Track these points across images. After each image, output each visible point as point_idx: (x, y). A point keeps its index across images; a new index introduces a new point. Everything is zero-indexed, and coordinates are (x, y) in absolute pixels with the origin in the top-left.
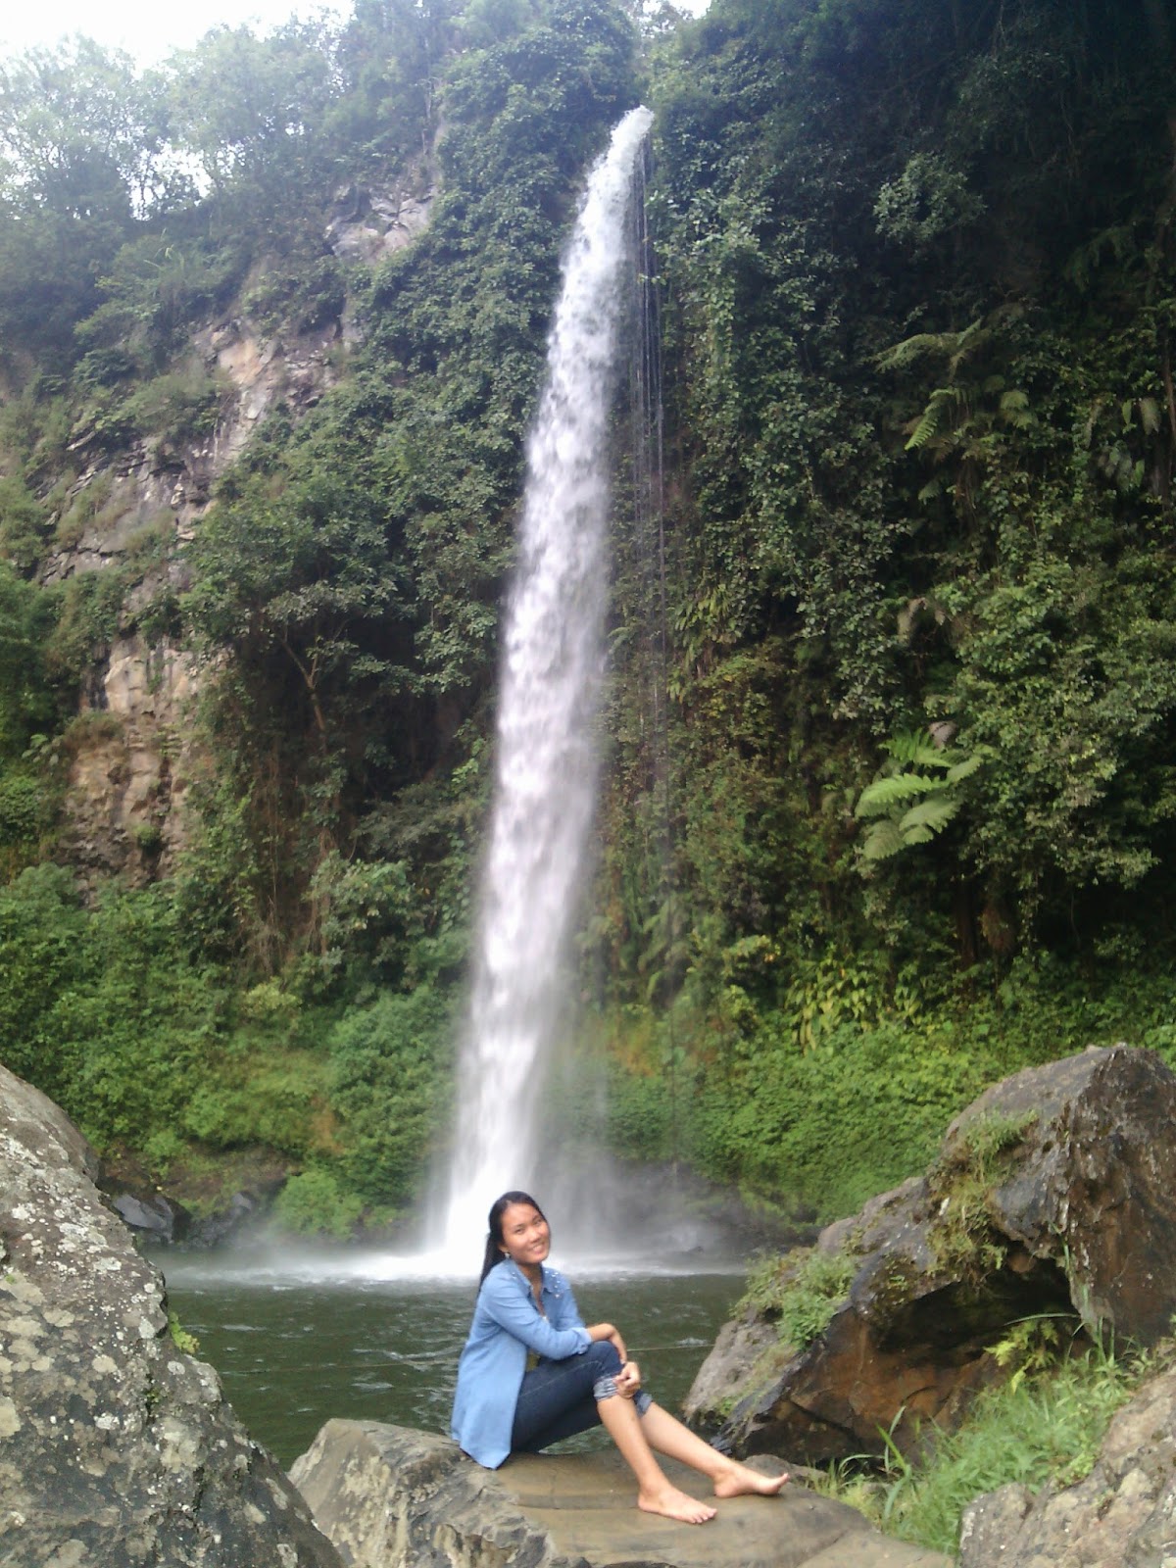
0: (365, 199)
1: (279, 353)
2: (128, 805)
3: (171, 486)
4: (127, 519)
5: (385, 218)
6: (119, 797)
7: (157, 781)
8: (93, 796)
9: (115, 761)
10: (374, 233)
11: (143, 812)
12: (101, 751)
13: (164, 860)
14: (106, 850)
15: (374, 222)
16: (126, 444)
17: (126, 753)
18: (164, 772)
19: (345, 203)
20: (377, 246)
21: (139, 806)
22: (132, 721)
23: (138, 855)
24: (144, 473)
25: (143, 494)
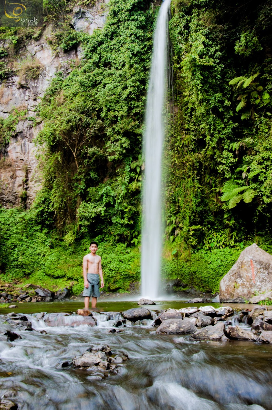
0: (84, 13)
1: (57, 56)
2: (16, 185)
3: (24, 93)
4: (11, 102)
5: (90, 19)
6: (14, 183)
7: (25, 179)
8: (6, 183)
9: (12, 173)
10: (86, 24)
11: (21, 187)
12: (8, 170)
13: (28, 201)
14: (11, 198)
15: (87, 21)
16: (7, 78)
17: (15, 171)
18: (27, 176)
19: (77, 13)
20: (88, 28)
21: (20, 186)
22: (16, 162)
23: (20, 199)
24: (14, 88)
25: (15, 94)
